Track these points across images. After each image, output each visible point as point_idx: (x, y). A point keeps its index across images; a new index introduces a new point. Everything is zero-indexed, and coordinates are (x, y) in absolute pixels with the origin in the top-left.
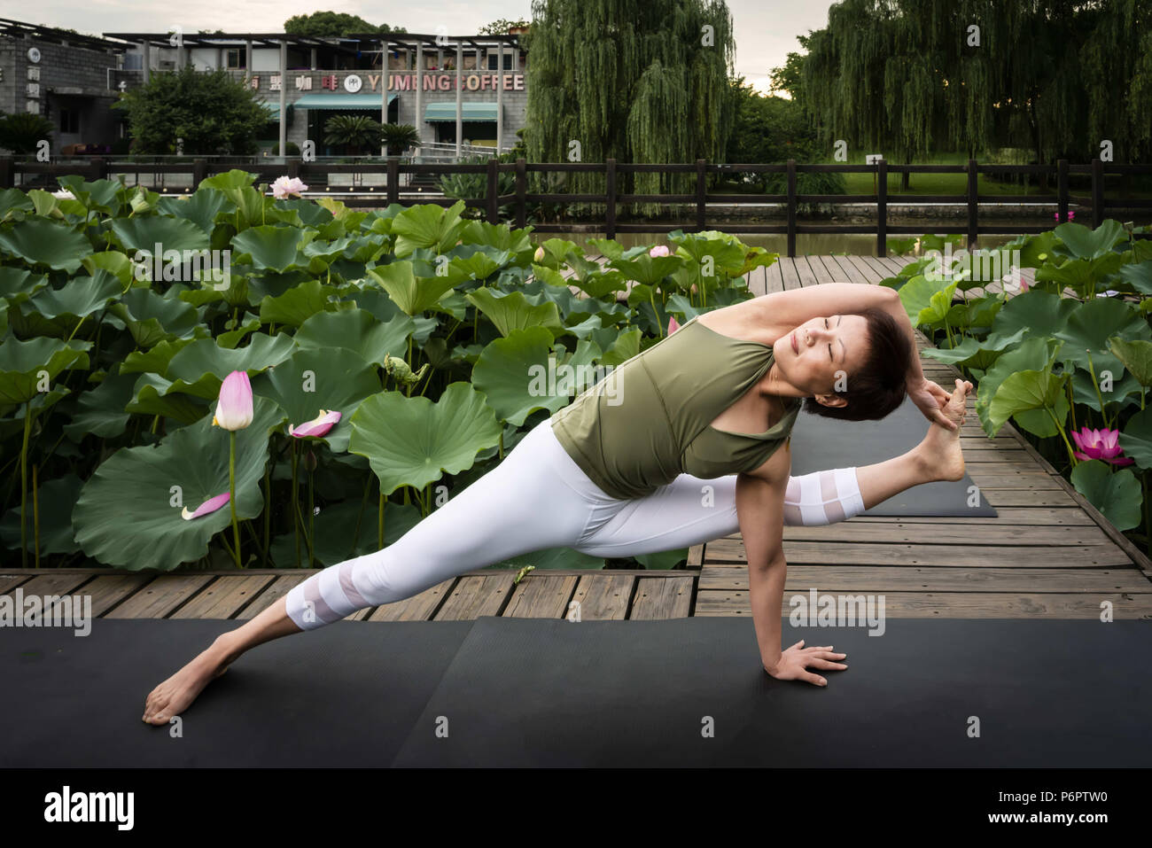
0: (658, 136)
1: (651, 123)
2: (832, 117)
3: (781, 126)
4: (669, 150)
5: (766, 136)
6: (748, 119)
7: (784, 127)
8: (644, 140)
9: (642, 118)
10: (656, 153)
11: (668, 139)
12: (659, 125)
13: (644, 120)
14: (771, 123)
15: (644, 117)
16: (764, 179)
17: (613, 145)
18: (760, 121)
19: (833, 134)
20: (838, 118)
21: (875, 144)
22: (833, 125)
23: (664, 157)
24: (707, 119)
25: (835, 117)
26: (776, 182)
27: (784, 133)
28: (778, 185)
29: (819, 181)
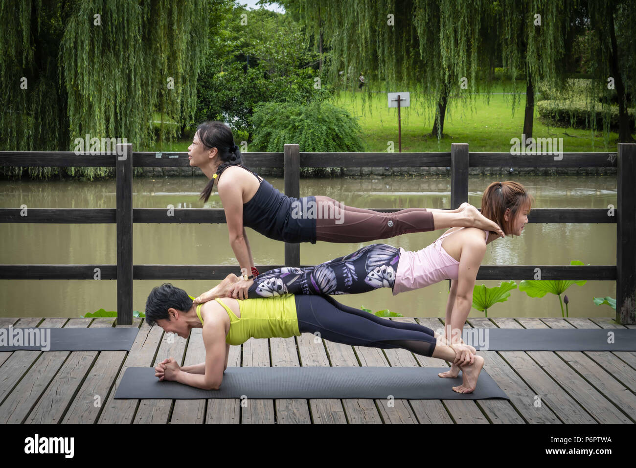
0: (102, 69)
1: (92, 50)
2: (341, 41)
3: (273, 51)
4: (118, 88)
5: (253, 66)
6: (229, 43)
7: (277, 52)
8: (82, 74)
9: (79, 44)
10: (100, 91)
11: (118, 73)
12: (103, 53)
13: (82, 46)
14: (258, 47)
15: (82, 42)
16: (249, 125)
17: (42, 80)
18: (246, 45)
19: (342, 63)
20: (350, 42)
21: (400, 78)
22: (342, 51)
23: (112, 97)
24: (172, 45)
25: (345, 41)
26: (268, 129)
27: (277, 61)
28: (269, 134)
29: (324, 128)
